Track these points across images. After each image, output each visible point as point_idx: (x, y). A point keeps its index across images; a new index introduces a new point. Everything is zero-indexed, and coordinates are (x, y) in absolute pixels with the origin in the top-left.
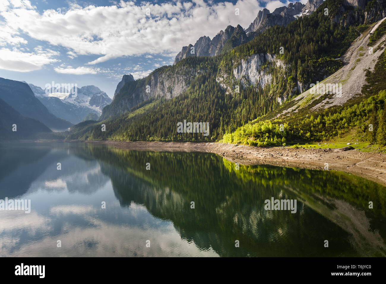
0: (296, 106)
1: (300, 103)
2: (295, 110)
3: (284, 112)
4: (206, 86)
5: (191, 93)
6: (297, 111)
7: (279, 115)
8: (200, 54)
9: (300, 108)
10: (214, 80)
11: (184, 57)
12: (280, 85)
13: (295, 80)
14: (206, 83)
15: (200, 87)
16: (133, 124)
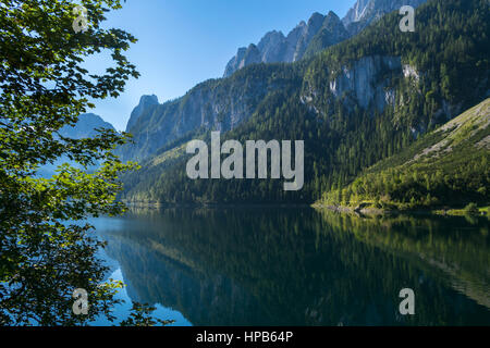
0: (446, 141)
1: (452, 135)
2: (445, 148)
3: (426, 151)
4: (285, 111)
5: (259, 122)
6: (449, 149)
7: (417, 157)
8: (268, 59)
9: (455, 144)
10: (297, 100)
11: (242, 65)
12: (411, 108)
13: (438, 97)
14: (284, 105)
15: (273, 113)
16: (163, 175)
